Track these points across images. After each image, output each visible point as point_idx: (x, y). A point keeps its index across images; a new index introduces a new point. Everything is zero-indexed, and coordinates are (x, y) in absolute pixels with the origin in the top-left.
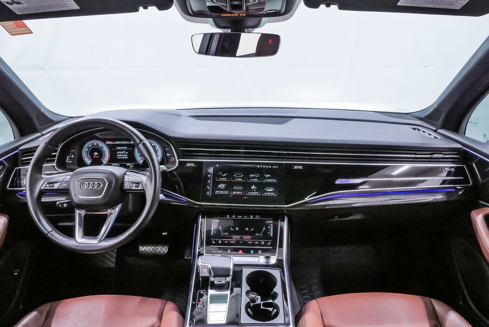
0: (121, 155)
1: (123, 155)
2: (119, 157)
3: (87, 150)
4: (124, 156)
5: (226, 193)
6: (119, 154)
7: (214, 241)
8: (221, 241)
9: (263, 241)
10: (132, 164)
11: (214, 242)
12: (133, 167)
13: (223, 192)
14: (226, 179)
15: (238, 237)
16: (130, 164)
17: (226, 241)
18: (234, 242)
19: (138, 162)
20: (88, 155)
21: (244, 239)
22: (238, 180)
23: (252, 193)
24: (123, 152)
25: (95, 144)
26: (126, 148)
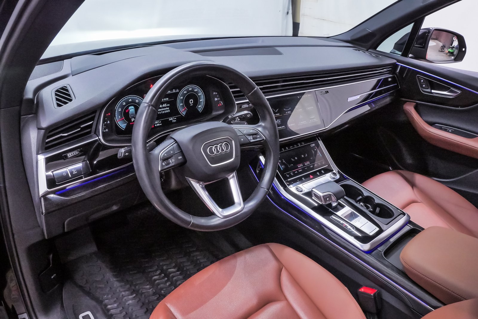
0: (162, 109)
1: (164, 109)
2: (160, 111)
3: (120, 110)
4: (166, 110)
5: (283, 128)
6: (161, 108)
7: (288, 174)
8: (292, 173)
9: (319, 162)
10: (175, 118)
11: (288, 176)
12: (175, 121)
13: (281, 127)
14: (279, 114)
15: (301, 165)
16: (173, 118)
17: (296, 171)
18: (301, 170)
19: (180, 114)
20: (121, 117)
21: (306, 165)
22: (288, 113)
23: (302, 123)
24: (164, 106)
25: (130, 100)
26: (168, 99)
